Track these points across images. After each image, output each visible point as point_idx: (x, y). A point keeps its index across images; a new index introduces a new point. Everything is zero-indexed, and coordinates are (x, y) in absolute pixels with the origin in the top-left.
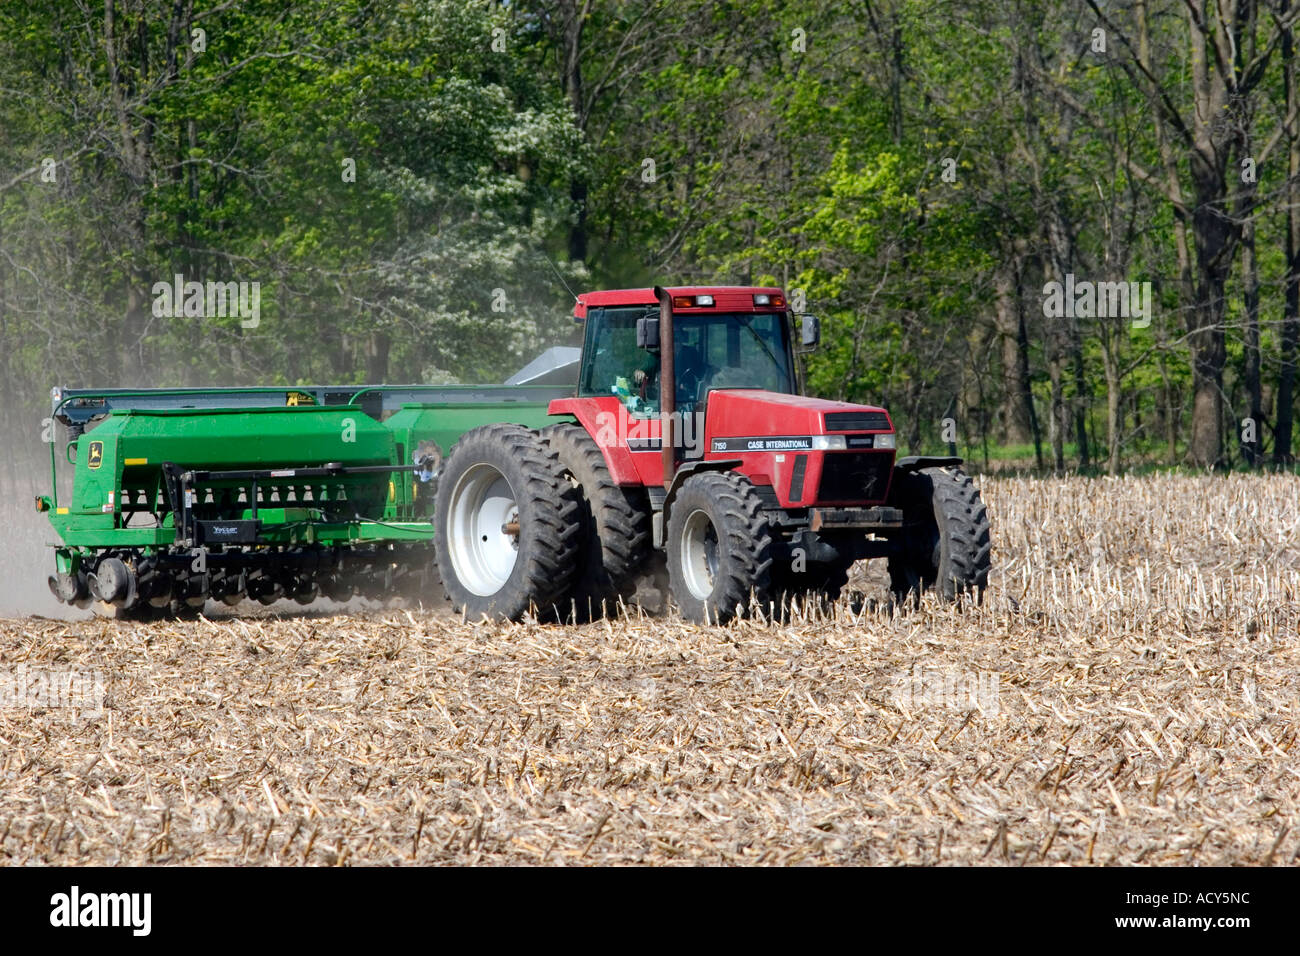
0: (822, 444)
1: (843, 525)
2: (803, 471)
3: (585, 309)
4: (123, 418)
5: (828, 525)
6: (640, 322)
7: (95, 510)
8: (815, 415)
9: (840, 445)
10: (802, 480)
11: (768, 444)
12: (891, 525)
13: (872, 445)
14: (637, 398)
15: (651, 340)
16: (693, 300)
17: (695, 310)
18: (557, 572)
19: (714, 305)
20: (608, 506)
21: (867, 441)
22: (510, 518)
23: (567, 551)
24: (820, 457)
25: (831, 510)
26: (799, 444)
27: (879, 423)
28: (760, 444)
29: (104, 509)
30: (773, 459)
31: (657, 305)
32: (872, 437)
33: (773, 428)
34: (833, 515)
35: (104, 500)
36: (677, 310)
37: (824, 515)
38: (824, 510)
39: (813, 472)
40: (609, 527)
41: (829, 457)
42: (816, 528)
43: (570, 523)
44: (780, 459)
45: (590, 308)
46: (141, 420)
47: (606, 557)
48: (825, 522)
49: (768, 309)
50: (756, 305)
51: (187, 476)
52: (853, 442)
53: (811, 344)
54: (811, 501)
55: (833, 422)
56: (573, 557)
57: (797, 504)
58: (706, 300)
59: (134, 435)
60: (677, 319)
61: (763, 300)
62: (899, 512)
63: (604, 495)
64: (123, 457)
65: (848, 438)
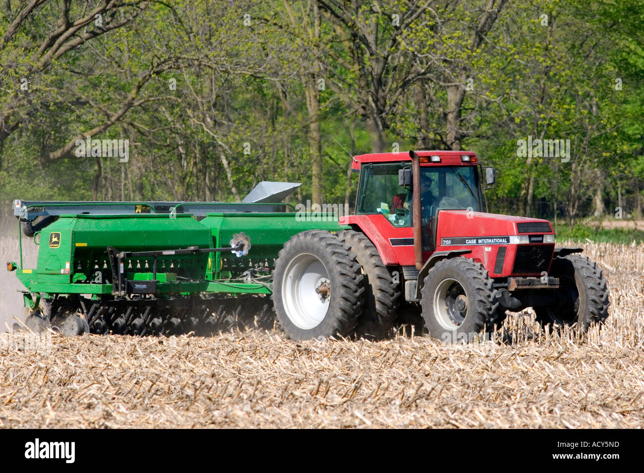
0: (515, 240)
1: (528, 287)
2: (504, 256)
3: (359, 164)
4: (71, 220)
5: (520, 287)
6: (401, 171)
7: (56, 272)
8: (511, 224)
9: (526, 241)
10: (502, 261)
11: (480, 241)
12: (553, 287)
13: (542, 241)
14: (395, 215)
15: (407, 181)
16: (429, 158)
17: (430, 164)
18: (353, 316)
19: (440, 162)
20: (380, 278)
21: (540, 239)
22: (319, 284)
23: (359, 303)
24: (515, 248)
25: (521, 279)
26: (501, 241)
27: (546, 229)
28: (474, 242)
29: (62, 271)
30: (483, 250)
31: (410, 161)
32: (542, 236)
33: (483, 232)
34: (523, 281)
35: (62, 266)
36: (422, 165)
37: (518, 281)
38: (517, 278)
39: (510, 257)
40: (380, 290)
41: (520, 248)
42: (512, 289)
43: (360, 288)
44: (488, 249)
45: (363, 163)
46: (82, 220)
47: (378, 306)
48: (518, 285)
49: (469, 164)
50: (463, 162)
51: (122, 255)
52: (533, 239)
53: (492, 183)
54: (509, 274)
55: (522, 228)
56: (361, 306)
57: (499, 275)
58: (436, 159)
59: (80, 229)
60: (422, 169)
61: (466, 159)
62: (557, 279)
63: (377, 271)
64: (75, 242)
65: (530, 237)
